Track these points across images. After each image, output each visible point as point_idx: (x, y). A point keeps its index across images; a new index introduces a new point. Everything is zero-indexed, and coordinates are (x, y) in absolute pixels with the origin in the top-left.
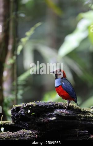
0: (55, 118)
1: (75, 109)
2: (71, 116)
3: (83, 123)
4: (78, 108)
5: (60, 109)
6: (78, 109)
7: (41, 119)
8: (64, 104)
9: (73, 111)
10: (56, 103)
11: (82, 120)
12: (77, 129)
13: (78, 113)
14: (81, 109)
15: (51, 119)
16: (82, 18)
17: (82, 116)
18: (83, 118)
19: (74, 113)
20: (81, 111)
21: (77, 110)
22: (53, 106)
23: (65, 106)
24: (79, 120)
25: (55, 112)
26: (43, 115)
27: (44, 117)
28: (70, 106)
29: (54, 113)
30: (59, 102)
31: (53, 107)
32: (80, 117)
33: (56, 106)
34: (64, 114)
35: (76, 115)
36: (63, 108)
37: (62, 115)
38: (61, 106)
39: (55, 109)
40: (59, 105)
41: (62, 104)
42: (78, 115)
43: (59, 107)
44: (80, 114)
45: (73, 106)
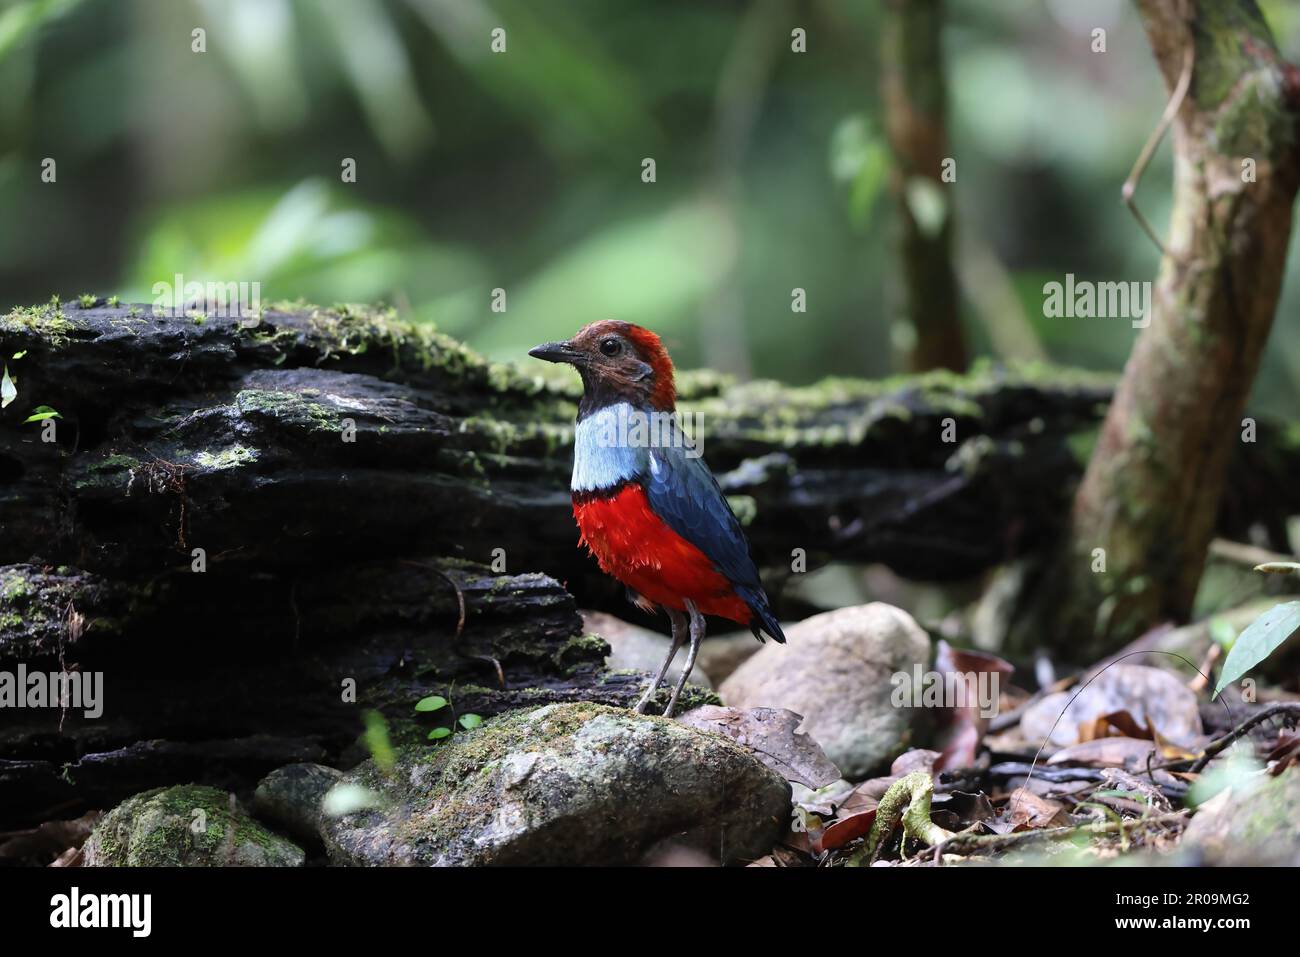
0: (248, 454)
1: (433, 368)
2: (398, 430)
3: (509, 498)
4: (462, 358)
5: (290, 364)
6: (458, 369)
7: (114, 459)
8: (331, 322)
9: (415, 386)
11: (495, 472)
12: (457, 555)
13: (463, 402)
14: (484, 369)
15: (206, 460)
17: (494, 438)
18: (510, 451)
19: (421, 403)
20: (492, 390)
21: (454, 377)
22: (229, 339)
23: (334, 341)
24: (468, 471)
25: (249, 399)
26: (140, 424)
27: (148, 447)
28: (388, 338)
29: (233, 411)
30: (285, 307)
31: (223, 347)
32: (481, 441)
33: (258, 340)
34: (325, 417)
35: (439, 423)
36: (317, 358)
37: (310, 425)
38: (301, 339)
39: (249, 371)
40: (284, 335)
41: (311, 322)
42: (458, 425)
43: (278, 346)
44: (482, 417)
45: (410, 340)
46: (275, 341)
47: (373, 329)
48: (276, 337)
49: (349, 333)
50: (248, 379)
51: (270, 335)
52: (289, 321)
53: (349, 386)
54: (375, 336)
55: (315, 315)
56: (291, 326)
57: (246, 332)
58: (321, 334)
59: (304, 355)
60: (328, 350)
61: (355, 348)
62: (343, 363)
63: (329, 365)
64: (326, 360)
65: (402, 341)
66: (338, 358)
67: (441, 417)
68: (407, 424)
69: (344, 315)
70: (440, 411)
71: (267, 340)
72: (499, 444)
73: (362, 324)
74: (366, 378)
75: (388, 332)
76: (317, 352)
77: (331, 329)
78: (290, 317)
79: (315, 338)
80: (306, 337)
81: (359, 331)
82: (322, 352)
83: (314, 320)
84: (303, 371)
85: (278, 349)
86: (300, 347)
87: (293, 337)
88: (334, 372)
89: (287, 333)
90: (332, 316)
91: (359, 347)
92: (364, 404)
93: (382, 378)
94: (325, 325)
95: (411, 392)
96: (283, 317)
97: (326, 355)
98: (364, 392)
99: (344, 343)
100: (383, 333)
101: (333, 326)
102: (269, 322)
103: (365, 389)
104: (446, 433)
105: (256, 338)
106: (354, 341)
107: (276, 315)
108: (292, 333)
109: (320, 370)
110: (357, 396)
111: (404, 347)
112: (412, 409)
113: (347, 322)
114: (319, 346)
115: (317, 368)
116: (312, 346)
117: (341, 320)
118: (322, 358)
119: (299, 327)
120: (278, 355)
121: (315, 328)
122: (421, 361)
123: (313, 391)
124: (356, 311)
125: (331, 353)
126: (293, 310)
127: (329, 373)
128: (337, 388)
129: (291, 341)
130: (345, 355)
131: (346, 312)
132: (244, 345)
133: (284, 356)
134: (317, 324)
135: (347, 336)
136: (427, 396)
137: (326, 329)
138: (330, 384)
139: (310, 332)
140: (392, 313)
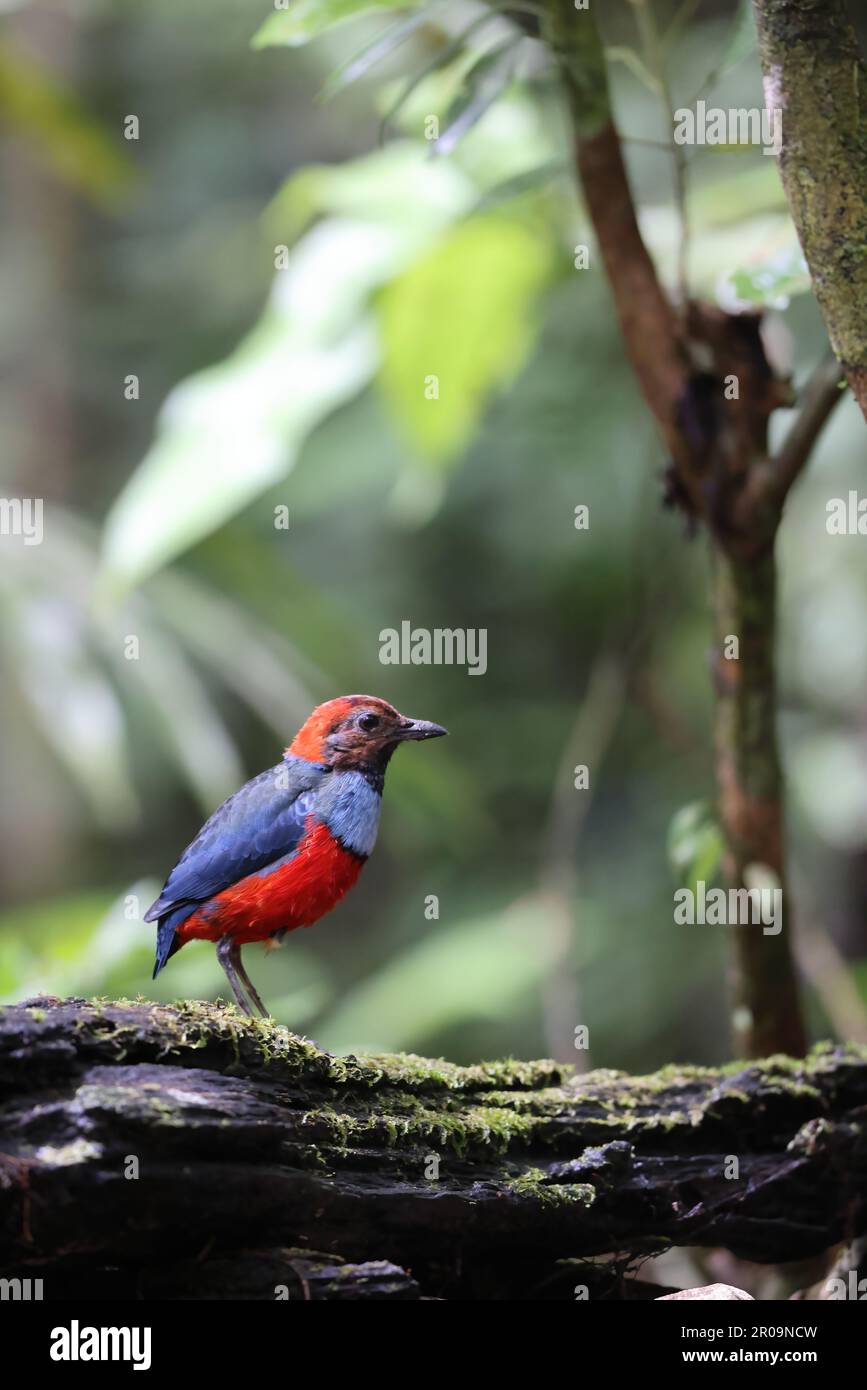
0: (90, 1149)
1: (275, 1062)
2: (241, 1123)
3: (352, 1188)
4: (302, 1050)
5: (131, 1060)
6: (298, 1062)
8: (171, 1018)
9: (255, 1079)
10: (98, 1008)
11: (337, 1163)
12: (302, 1245)
13: (305, 1094)
14: (326, 1060)
15: (49, 1156)
16: (318, 218)
17: (335, 1130)
18: (351, 1143)
19: (262, 1096)
20: (333, 1082)
21: (295, 1069)
22: (69, 1035)
23: (174, 1037)
24: (311, 1162)
25: (88, 1096)
28: (227, 1032)
29: (74, 1107)
30: (124, 1004)
31: (63, 1044)
32: (323, 1133)
33: (97, 1037)
34: (167, 1112)
35: (280, 1115)
36: (157, 1053)
37: (152, 1119)
38: (141, 1035)
39: (90, 1067)
40: (124, 1032)
41: (150, 1018)
42: (300, 1117)
43: (119, 1043)
44: (323, 1110)
45: (249, 1034)
46: (115, 1038)
47: (213, 1023)
48: (116, 1033)
49: (189, 1029)
50: (89, 1076)
51: (110, 1031)
52: (129, 1017)
53: (189, 1081)
54: (214, 1031)
55: (154, 1011)
56: (130, 1022)
57: (85, 1030)
58: (161, 1030)
59: (144, 1051)
60: (168, 1045)
61: (195, 1043)
62: (184, 1058)
63: (170, 1060)
64: (167, 1055)
65: (242, 1035)
66: (178, 1053)
67: (283, 1110)
68: (248, 1117)
69: (183, 1011)
70: (282, 1104)
71: (107, 1037)
72: (340, 1135)
73: (202, 1020)
74: (206, 1073)
75: (228, 1026)
76: (157, 1048)
77: (170, 1025)
78: (130, 1013)
79: (155, 1034)
80: (146, 1033)
81: (198, 1026)
82: (162, 1047)
83: (154, 1016)
84: (144, 1067)
85: (118, 1046)
86: (140, 1043)
87: (133, 1033)
88: (173, 1067)
89: (126, 1029)
90: (170, 1011)
91: (199, 1042)
92: (206, 1098)
93: (222, 1072)
94: (165, 1021)
95: (252, 1086)
96: (122, 1014)
97: (167, 1051)
98: (205, 1086)
99: (184, 1038)
100: (223, 1028)
101: (172, 1022)
102: (108, 1018)
103: (206, 1084)
104: (288, 1125)
105: (96, 1035)
106: (194, 1036)
107: (116, 1011)
108: (132, 1029)
109: (161, 1066)
110: (198, 1090)
111: (244, 1041)
112: (253, 1102)
113: (187, 1018)
114: (159, 1042)
115: (158, 1063)
116: (152, 1042)
117: (180, 1015)
118: (162, 1054)
119: (138, 1023)
120: (118, 1051)
121: (154, 1023)
122: (262, 1054)
123: (155, 1086)
124: (194, 1006)
125: (172, 1048)
126: (132, 1006)
127: (170, 1068)
128: (177, 1082)
129: (130, 1038)
130: (185, 1050)
131: (186, 1007)
132: (85, 1042)
133: (124, 1053)
134: (156, 1019)
135: (187, 1032)
136: (269, 1089)
137: (166, 1025)
138: (171, 1079)
139: (150, 1028)
140: (231, 1009)
